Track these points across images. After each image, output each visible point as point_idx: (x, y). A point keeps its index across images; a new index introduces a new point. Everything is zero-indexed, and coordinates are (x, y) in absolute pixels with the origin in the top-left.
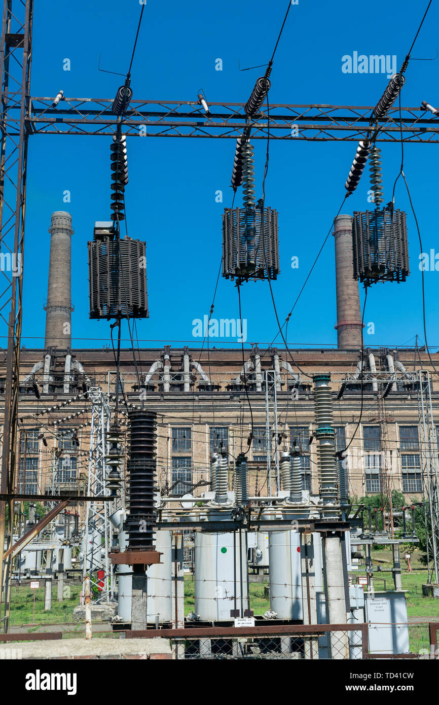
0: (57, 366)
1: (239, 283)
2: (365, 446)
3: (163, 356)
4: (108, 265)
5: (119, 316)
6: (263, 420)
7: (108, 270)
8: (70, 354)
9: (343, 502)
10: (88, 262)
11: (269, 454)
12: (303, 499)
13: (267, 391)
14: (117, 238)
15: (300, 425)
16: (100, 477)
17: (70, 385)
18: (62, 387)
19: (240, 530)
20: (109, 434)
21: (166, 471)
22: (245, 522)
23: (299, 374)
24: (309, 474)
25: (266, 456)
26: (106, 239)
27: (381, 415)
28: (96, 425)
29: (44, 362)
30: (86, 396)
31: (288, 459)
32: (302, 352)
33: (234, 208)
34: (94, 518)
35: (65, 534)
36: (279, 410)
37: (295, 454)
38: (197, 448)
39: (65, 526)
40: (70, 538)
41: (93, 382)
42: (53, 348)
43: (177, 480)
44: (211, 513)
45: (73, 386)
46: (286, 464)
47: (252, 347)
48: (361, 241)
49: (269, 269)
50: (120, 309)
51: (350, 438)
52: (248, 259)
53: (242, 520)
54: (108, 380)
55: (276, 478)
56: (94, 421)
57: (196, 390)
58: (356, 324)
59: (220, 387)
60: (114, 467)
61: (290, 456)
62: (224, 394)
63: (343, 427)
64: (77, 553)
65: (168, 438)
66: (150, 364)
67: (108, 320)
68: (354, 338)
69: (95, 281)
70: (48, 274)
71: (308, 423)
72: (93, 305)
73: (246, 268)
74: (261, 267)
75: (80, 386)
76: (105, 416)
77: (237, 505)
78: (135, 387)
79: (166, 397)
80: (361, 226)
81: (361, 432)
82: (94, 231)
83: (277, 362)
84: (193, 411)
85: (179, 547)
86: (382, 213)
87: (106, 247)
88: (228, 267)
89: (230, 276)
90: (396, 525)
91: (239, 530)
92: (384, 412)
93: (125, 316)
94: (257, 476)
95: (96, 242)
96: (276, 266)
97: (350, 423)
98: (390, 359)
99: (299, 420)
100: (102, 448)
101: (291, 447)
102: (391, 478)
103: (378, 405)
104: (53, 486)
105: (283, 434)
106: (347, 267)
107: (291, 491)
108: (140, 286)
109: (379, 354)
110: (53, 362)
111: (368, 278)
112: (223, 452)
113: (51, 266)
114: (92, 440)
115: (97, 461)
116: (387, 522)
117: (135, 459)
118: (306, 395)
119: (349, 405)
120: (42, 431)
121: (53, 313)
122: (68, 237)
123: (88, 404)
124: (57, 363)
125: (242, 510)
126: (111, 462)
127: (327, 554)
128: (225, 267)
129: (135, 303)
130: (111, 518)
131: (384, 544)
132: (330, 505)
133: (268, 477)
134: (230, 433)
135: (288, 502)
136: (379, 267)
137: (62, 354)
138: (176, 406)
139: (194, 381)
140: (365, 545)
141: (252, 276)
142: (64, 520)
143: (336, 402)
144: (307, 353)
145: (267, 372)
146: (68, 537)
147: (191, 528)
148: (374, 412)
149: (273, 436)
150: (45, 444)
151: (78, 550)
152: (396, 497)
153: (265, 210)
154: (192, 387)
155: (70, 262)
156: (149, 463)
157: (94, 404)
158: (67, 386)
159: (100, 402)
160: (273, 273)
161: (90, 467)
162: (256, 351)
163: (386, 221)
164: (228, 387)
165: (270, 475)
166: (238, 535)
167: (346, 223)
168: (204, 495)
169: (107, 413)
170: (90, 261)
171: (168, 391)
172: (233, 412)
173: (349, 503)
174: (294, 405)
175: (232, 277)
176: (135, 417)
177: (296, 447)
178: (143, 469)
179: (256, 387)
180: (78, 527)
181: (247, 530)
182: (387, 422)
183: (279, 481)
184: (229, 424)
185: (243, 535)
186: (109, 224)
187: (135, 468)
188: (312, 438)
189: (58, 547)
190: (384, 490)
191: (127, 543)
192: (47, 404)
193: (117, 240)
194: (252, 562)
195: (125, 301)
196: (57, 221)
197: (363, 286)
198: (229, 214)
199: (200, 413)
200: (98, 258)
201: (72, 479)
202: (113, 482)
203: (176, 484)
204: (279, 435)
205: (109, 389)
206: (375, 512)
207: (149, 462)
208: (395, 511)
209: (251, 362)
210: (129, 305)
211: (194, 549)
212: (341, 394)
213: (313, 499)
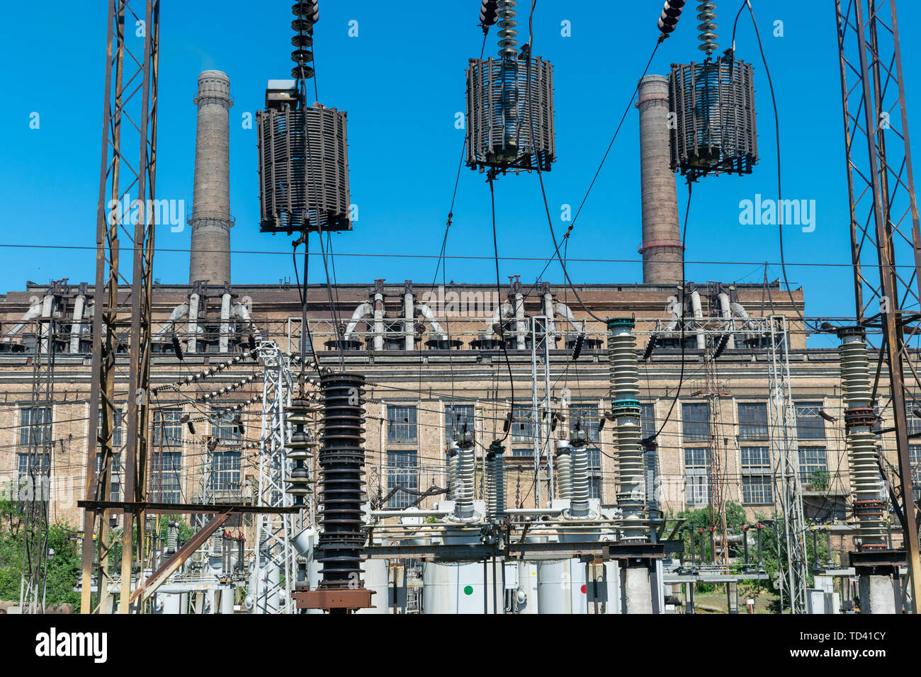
0: (209, 311)
1: (491, 177)
2: (685, 433)
3: (372, 296)
4: (289, 148)
5: (306, 228)
6: (529, 394)
7: (289, 155)
8: (229, 293)
9: (653, 515)
10: (257, 143)
11: (537, 446)
12: (590, 512)
13: (535, 349)
14: (302, 105)
15: (584, 402)
16: (277, 479)
17: (229, 341)
18: (217, 343)
19: (494, 559)
20: (291, 410)
21: (378, 472)
22: (502, 546)
23: (583, 321)
24: (598, 478)
25: (533, 450)
26: (285, 107)
27: (710, 385)
28: (270, 401)
29: (189, 305)
30: (254, 356)
31: (567, 451)
32: (588, 290)
33: (485, 59)
34: (267, 543)
35: (224, 567)
36: (552, 378)
37: (576, 443)
38: (426, 437)
39: (224, 556)
40: (232, 573)
41: (265, 334)
42: (203, 283)
43: (396, 486)
44: (449, 533)
45: (233, 343)
46: (565, 459)
47: (511, 281)
48: (683, 109)
49: (539, 154)
50: (308, 217)
51: (662, 420)
52: (506, 138)
53: (496, 545)
54: (288, 332)
55: (549, 481)
56: (267, 395)
57: (425, 348)
58: (671, 246)
59: (462, 343)
60: (299, 462)
61: (571, 446)
62: (467, 354)
63: (652, 405)
64: (242, 598)
65: (382, 420)
66: (352, 308)
67: (288, 235)
68: (669, 268)
69: (268, 173)
70: (194, 168)
71: (597, 399)
72: (265, 211)
73: (503, 153)
74: (526, 151)
75: (245, 342)
76: (283, 386)
77: (489, 521)
78: (329, 344)
79: (377, 359)
80: (682, 87)
81: (679, 412)
82: (267, 95)
83: (549, 304)
84: (420, 380)
85: (400, 584)
86: (716, 66)
87: (285, 120)
88: (475, 151)
89: (478, 166)
90: (732, 555)
91: (491, 558)
92: (715, 381)
93: (315, 228)
94: (519, 480)
95: (269, 112)
96: (550, 149)
97: (661, 398)
98: (725, 299)
99: (584, 394)
100: (279, 435)
101: (572, 432)
102: (725, 481)
103: (706, 371)
104: (205, 495)
105: (559, 415)
106: (658, 156)
107: (572, 499)
108: (338, 180)
109: (707, 291)
110: (203, 305)
111: (694, 168)
112: (466, 439)
113: (197, 155)
114: (264, 424)
115: (273, 455)
116: (719, 550)
117: (332, 448)
118: (595, 355)
119: (660, 371)
120: (186, 411)
121: (202, 229)
122: (224, 111)
123: (257, 369)
124: (209, 306)
125: (496, 527)
126: (295, 454)
127: (628, 594)
128: (470, 151)
129: (330, 207)
130: (294, 541)
131: (714, 583)
132: (633, 517)
133: (536, 481)
134: (477, 413)
135: (568, 516)
136: (710, 151)
137: (216, 292)
138: (393, 373)
139: (421, 333)
140: (685, 583)
141: (512, 165)
142: (222, 547)
143: (640, 367)
144: (595, 290)
145: (534, 318)
146: (229, 572)
147: (418, 556)
148: (699, 381)
149: (544, 416)
150: (192, 431)
151: (243, 593)
152: (733, 511)
153: (533, 61)
154: (418, 343)
155: (227, 149)
156: (354, 454)
157: (267, 368)
158: (224, 341)
159: (276, 364)
160: (546, 161)
161: (261, 466)
162: (517, 288)
163: (721, 79)
164: (474, 344)
165: (539, 477)
166: (490, 566)
167: (657, 87)
168: (437, 506)
169: (286, 381)
170: (261, 142)
171: (381, 349)
172: (481, 382)
173: (662, 517)
174: (577, 371)
175: (481, 167)
176: (332, 383)
177: (580, 432)
178: (344, 463)
179: (517, 343)
180: (243, 557)
181: (503, 558)
182: (720, 398)
183: (552, 486)
184: (475, 400)
185: (499, 566)
186: (290, 83)
187: (332, 461)
188: (603, 421)
189: (213, 587)
190: (714, 501)
191: (321, 577)
192: (194, 369)
193: (301, 110)
194: (512, 610)
195: (314, 205)
196: (207, 86)
197: (686, 181)
198: (476, 68)
199: (430, 384)
200: (273, 137)
201: (234, 485)
202: (297, 485)
203: (393, 492)
204: (553, 414)
205: (289, 346)
206: (701, 534)
207: (354, 452)
208: (732, 533)
209: (509, 305)
210: (321, 210)
211: (422, 591)
212: (648, 353)
213: (605, 512)
